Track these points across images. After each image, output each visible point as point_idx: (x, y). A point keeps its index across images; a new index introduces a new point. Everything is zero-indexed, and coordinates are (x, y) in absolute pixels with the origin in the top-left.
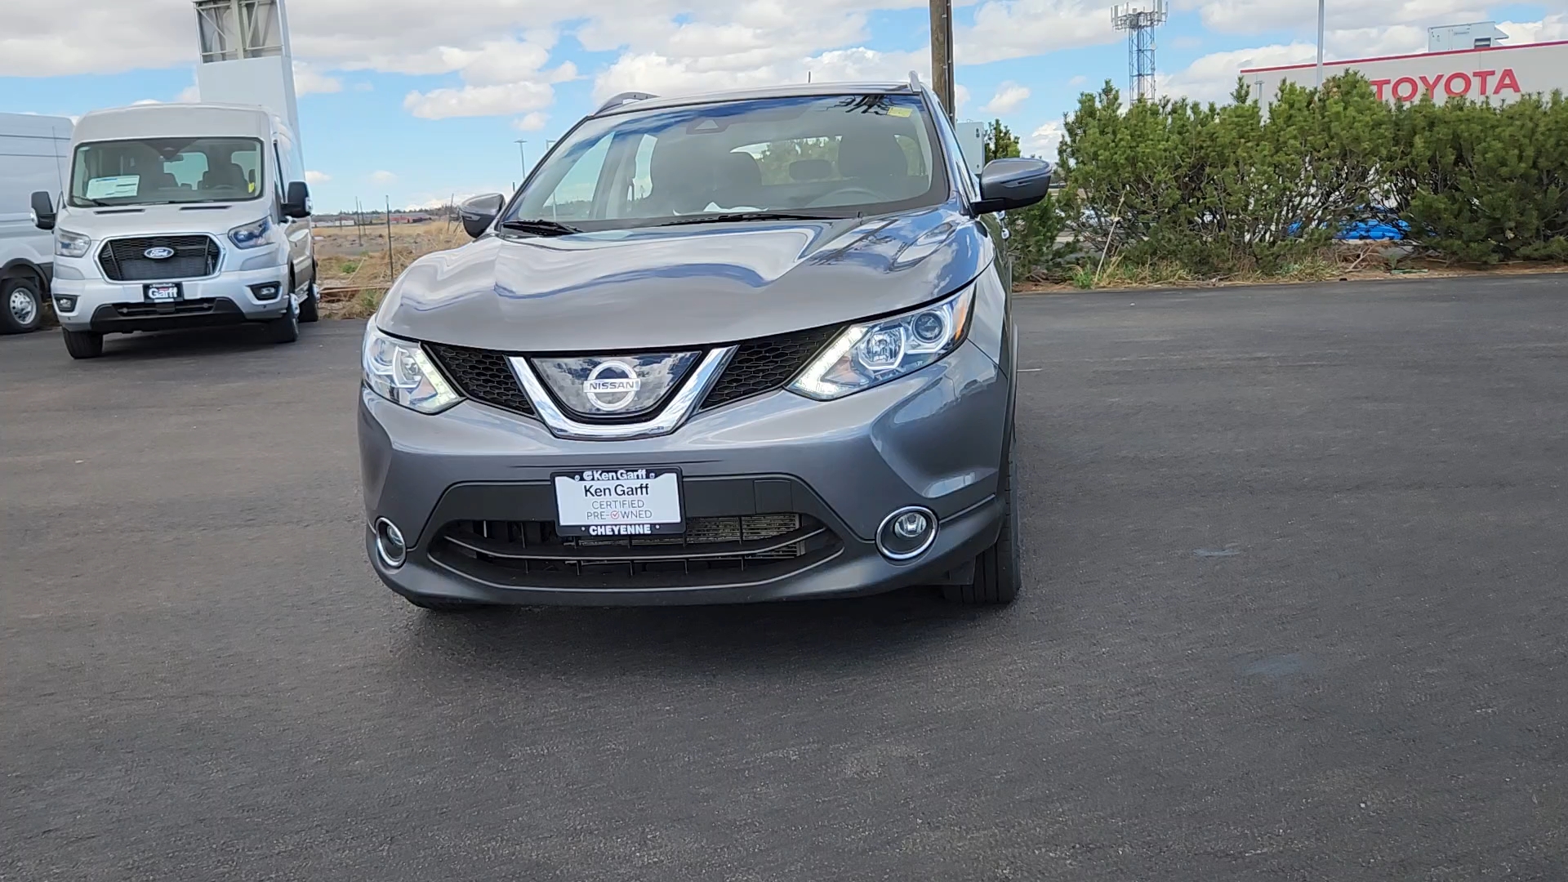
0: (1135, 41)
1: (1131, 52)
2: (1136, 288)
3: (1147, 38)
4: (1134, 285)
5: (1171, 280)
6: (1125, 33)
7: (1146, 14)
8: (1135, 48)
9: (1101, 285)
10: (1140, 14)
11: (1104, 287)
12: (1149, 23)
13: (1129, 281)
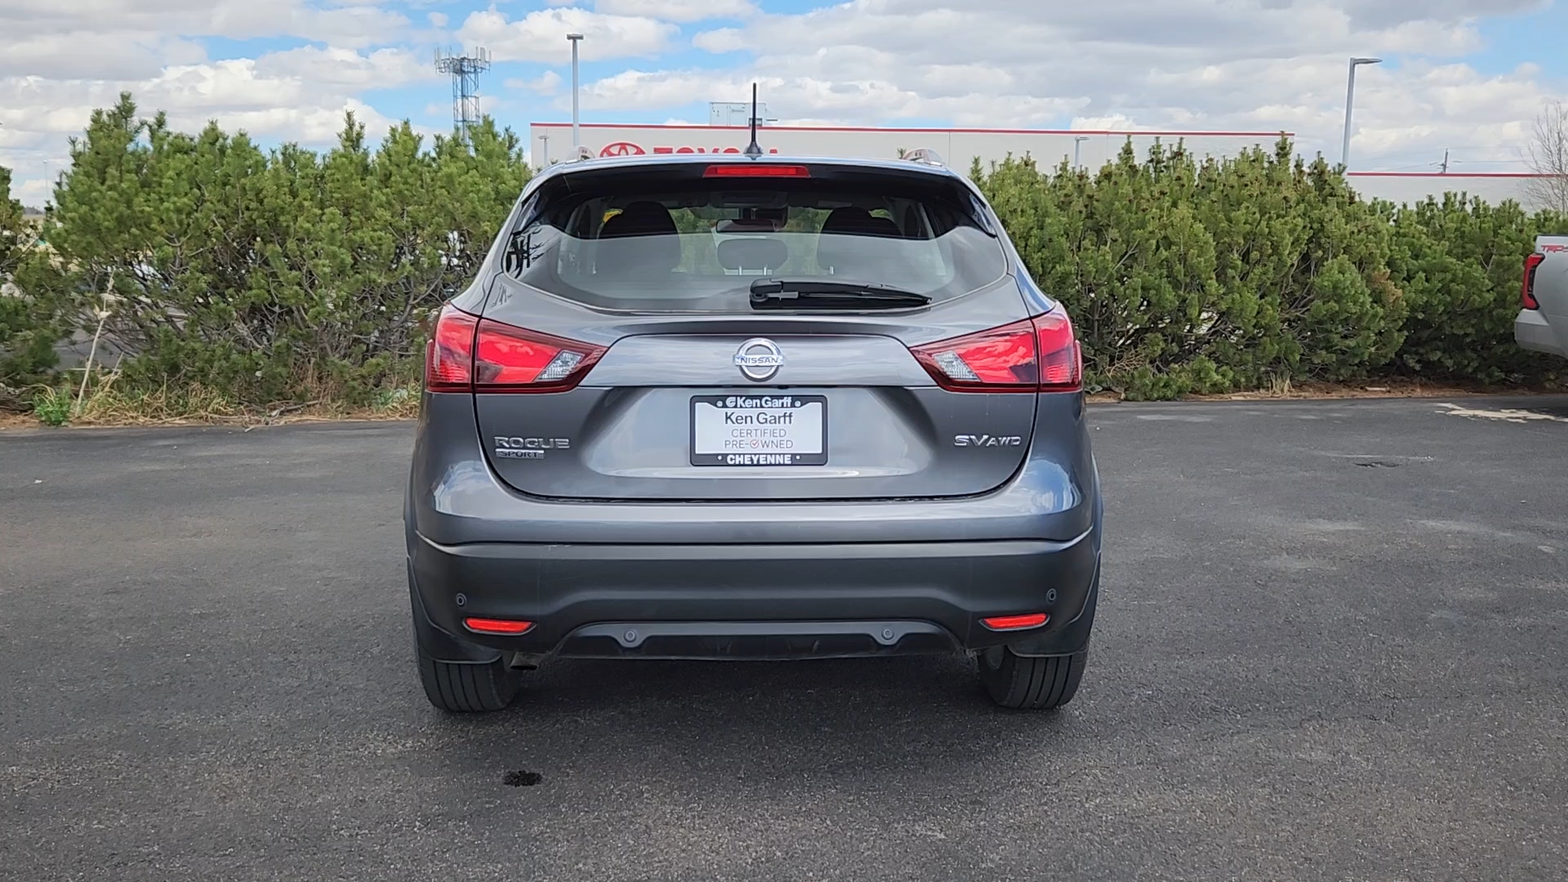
0: (460, 87)
1: (455, 97)
2: (144, 425)
3: (471, 84)
4: (141, 420)
5: (203, 413)
6: (449, 78)
7: (469, 60)
8: (459, 93)
9: (85, 418)
10: (463, 59)
11: (90, 423)
12: (473, 70)
13: (135, 415)
